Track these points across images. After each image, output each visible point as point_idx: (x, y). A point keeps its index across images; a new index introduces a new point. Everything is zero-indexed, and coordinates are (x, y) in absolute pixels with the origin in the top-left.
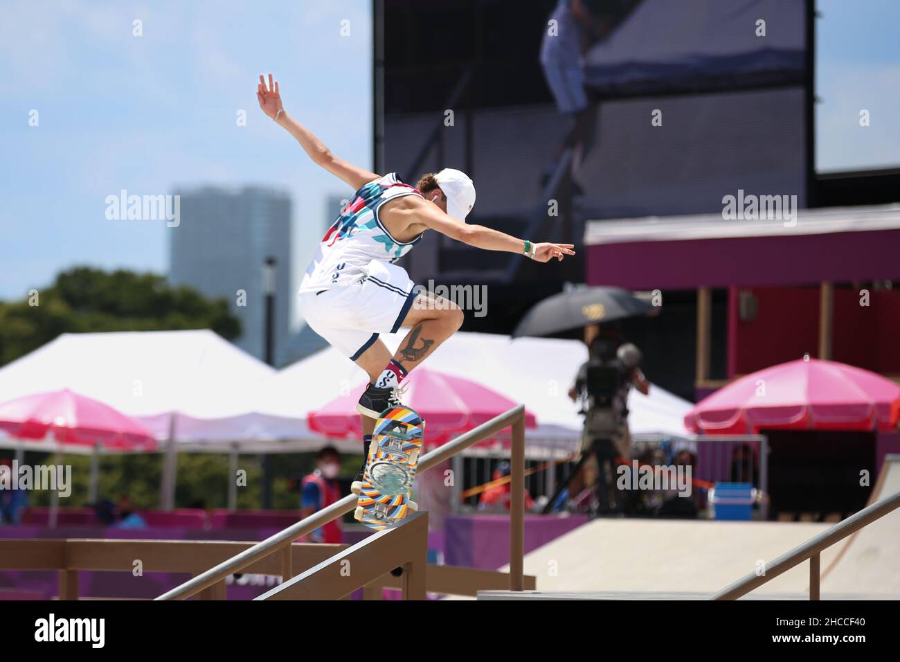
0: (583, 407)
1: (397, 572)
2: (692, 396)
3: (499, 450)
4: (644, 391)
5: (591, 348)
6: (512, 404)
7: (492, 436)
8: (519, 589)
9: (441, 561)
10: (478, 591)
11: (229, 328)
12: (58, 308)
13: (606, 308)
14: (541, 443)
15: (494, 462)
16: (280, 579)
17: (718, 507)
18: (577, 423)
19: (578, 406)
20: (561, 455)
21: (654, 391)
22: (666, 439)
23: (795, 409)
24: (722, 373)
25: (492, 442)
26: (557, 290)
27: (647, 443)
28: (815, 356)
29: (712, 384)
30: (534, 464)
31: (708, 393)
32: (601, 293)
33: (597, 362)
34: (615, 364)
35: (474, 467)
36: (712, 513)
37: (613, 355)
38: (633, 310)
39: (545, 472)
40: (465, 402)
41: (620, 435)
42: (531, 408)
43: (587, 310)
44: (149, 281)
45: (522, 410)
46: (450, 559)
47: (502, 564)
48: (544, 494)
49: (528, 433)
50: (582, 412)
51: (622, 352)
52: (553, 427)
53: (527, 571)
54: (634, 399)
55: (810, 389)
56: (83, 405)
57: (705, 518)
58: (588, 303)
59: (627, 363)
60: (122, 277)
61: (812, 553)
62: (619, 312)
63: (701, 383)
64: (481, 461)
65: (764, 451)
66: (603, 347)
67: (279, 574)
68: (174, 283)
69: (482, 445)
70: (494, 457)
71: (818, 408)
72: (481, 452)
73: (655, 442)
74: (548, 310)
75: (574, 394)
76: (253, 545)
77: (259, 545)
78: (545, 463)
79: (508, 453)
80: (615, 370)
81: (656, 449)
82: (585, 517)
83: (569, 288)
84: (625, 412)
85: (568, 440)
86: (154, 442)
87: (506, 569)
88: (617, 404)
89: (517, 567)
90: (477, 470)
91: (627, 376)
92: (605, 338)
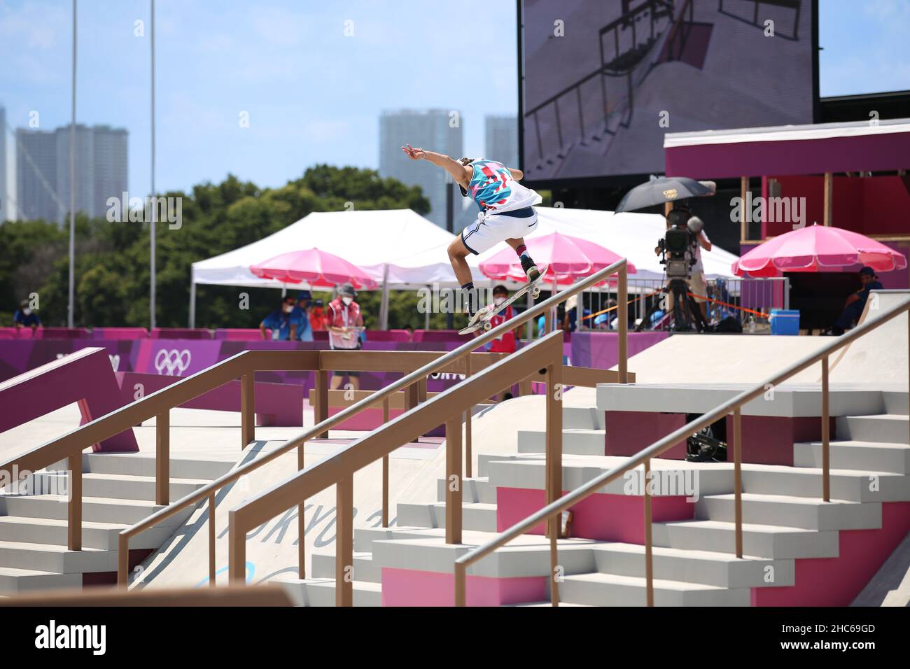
1: (543, 371)
2: (737, 251)
3: (606, 288)
4: (709, 249)
6: (619, 257)
7: (604, 279)
8: (626, 382)
9: (569, 364)
10: (597, 384)
11: (422, 207)
12: (305, 193)
15: (604, 296)
16: (462, 377)
18: (660, 269)
20: (650, 291)
23: (807, 259)
24: (758, 236)
25: (602, 283)
28: (821, 223)
29: (750, 243)
30: (631, 297)
31: (750, 248)
32: (675, 181)
33: (673, 228)
34: (686, 230)
35: (590, 298)
37: (685, 224)
38: (697, 193)
39: (638, 302)
40: (589, 256)
42: (631, 261)
43: (666, 193)
44: (368, 174)
45: (625, 262)
46: (575, 362)
47: (613, 365)
48: (638, 317)
49: (629, 276)
50: (663, 262)
51: (690, 222)
52: (644, 271)
53: (630, 369)
55: (818, 245)
56: (325, 258)
58: (666, 188)
59: (693, 228)
60: (349, 171)
61: (823, 356)
62: (687, 194)
63: (743, 242)
64: (595, 295)
65: (788, 287)
67: (463, 373)
68: (384, 176)
69: (597, 285)
70: (603, 292)
71: (822, 258)
72: (595, 289)
74: (639, 194)
75: (659, 250)
76: (444, 354)
77: (449, 354)
78: (638, 296)
79: (615, 290)
80: (686, 234)
82: (666, 332)
83: (653, 178)
84: (694, 261)
85: (654, 281)
86: (375, 283)
87: (616, 368)
88: (687, 256)
89: (623, 366)
90: (593, 301)
91: (693, 237)
92: (679, 211)
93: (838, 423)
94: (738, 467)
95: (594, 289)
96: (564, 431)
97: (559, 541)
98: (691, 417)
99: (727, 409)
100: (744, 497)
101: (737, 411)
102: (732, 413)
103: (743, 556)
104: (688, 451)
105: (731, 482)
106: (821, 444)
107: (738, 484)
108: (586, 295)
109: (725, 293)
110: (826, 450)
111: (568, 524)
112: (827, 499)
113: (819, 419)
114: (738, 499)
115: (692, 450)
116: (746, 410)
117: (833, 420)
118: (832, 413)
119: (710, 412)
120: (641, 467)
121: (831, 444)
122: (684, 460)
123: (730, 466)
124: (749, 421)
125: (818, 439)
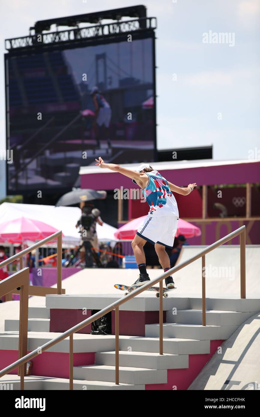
0: (80, 230)
1: (18, 288)
2: (117, 226)
4: (101, 224)
5: (83, 211)
6: (57, 230)
8: (60, 294)
9: (31, 284)
10: (46, 295)
13: (88, 197)
14: (66, 243)
17: (126, 264)
18: (78, 236)
19: (78, 229)
20: (72, 247)
21: (105, 225)
22: (108, 241)
24: (126, 218)
25: (48, 243)
26: (70, 190)
27: (102, 242)
29: (124, 222)
30: (63, 250)
31: (122, 225)
32: (86, 191)
33: (84, 215)
34: (91, 215)
35: (43, 251)
36: (124, 266)
37: (90, 212)
38: (96, 197)
40: (39, 228)
41: (93, 240)
43: (81, 197)
45: (61, 233)
46: (34, 283)
47: (53, 284)
49: (62, 239)
50: (80, 232)
52: (69, 237)
53: (63, 287)
54: (98, 227)
57: (122, 268)
58: (82, 195)
59: (95, 215)
61: (160, 280)
62: (92, 198)
63: (120, 221)
64: (45, 249)
66: (86, 210)
70: (49, 247)
73: (104, 242)
74: (68, 197)
75: (77, 226)
78: (67, 249)
80: (91, 217)
81: (105, 244)
82: (81, 267)
83: (74, 189)
84: (95, 232)
85: (75, 242)
87: (55, 286)
88: (92, 229)
89: (60, 285)
90: (44, 252)
91: (95, 219)
92: (87, 206)
93: (167, 314)
94: (117, 337)
95: (44, 246)
96: (29, 319)
97: (25, 378)
98: (94, 312)
99: (112, 307)
100: (120, 352)
101: (117, 308)
102: (115, 309)
103: (119, 384)
104: (92, 329)
105: (114, 345)
106: (159, 325)
107: (118, 346)
108: (40, 249)
109: (110, 248)
110: (161, 327)
111: (30, 368)
112: (161, 353)
113: (158, 312)
114: (117, 354)
115: (93, 328)
116: (122, 308)
117: (165, 313)
118: (164, 309)
119: (104, 309)
120: (68, 338)
121: (164, 325)
122: (90, 334)
123: (113, 337)
124: (123, 313)
125: (157, 322)
